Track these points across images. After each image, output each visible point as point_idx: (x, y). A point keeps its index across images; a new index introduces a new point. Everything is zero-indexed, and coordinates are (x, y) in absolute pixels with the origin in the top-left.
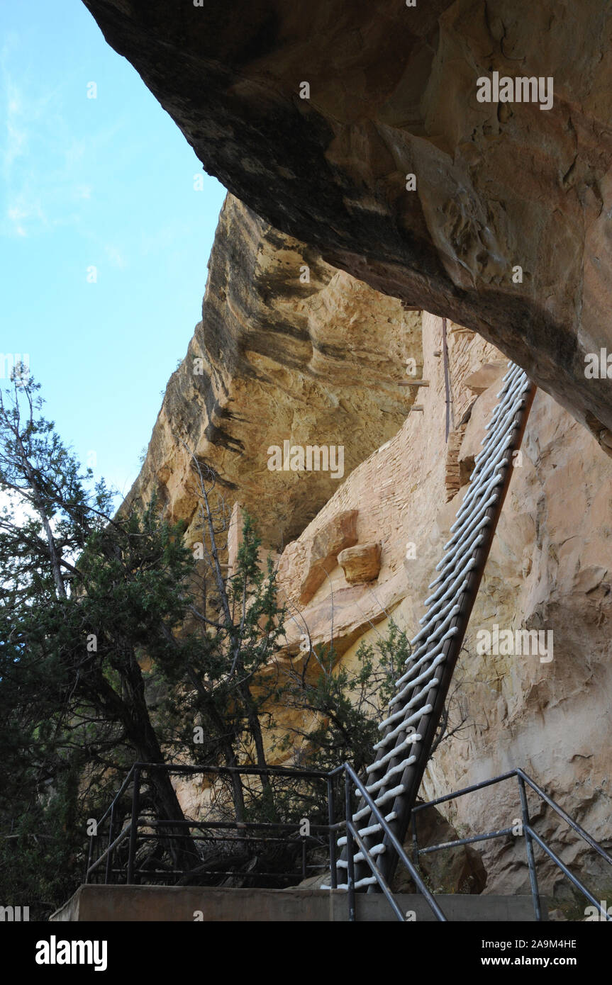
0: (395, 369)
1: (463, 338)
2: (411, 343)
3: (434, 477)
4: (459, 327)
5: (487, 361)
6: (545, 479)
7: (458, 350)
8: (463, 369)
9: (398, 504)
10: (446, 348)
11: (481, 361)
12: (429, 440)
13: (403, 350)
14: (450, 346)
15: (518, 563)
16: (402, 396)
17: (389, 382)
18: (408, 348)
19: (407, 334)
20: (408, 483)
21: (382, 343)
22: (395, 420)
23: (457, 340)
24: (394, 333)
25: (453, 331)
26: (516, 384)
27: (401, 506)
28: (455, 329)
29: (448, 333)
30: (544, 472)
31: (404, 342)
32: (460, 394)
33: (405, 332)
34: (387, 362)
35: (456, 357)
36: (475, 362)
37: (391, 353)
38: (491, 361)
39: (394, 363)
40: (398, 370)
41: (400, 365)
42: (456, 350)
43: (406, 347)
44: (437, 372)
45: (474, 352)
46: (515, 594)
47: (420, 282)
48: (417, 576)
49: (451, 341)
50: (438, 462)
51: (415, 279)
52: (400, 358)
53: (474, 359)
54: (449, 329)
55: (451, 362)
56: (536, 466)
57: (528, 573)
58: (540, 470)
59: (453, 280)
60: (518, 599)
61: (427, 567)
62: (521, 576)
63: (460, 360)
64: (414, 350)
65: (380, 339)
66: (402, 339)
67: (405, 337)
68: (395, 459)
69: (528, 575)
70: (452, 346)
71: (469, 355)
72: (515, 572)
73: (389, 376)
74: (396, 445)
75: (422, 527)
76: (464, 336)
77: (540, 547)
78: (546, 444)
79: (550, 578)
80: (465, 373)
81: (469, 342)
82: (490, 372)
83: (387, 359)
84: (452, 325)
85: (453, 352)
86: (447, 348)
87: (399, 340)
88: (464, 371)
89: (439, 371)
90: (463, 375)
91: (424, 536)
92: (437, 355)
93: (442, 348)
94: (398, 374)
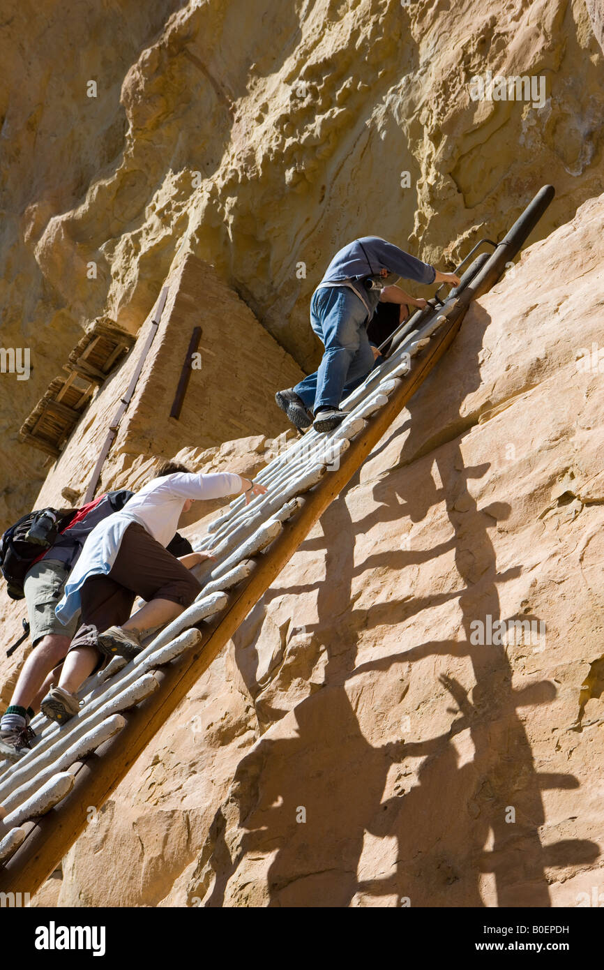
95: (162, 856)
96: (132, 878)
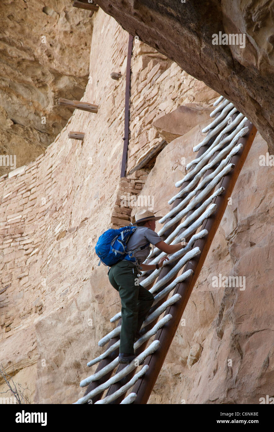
0: (39, 72)
1: (154, 65)
2: (69, 45)
3: (92, 227)
4: (150, 49)
5: (182, 100)
6: (238, 256)
7: (145, 79)
8: (148, 103)
9: (26, 247)
10: (129, 72)
11: (174, 100)
12: (87, 179)
13: (56, 51)
14: (135, 70)
15: (185, 348)
16: (42, 107)
17: (28, 86)
18: (62, 50)
19: (65, 33)
20: (43, 223)
21: (29, 36)
22: (27, 137)
23: (145, 66)
24: (48, 28)
25: (141, 53)
26: (222, 142)
27: (28, 252)
28: (145, 51)
29: (134, 54)
30: (239, 250)
31: (60, 42)
32: (140, 134)
33: (64, 29)
34: (31, 61)
35: (141, 86)
36: (166, 98)
37: (38, 52)
38: (186, 102)
39: (40, 65)
40: (43, 74)
41: (46, 69)
42: (142, 77)
43: (61, 49)
44: (111, 97)
45: (166, 86)
46: (172, 384)
47: (191, 42)
48: (50, 345)
49: (138, 64)
50: (98, 209)
51: (186, 38)
52: (50, 60)
53: (165, 94)
54: (137, 49)
55: (134, 91)
56: (229, 240)
57: (195, 361)
58: (235, 245)
59: (232, 51)
60: (176, 390)
61: (67, 335)
62: (184, 363)
63: (145, 91)
64: (71, 54)
65: (27, 31)
66: (57, 37)
67: (62, 36)
68: (30, 190)
69: (193, 364)
70: (137, 71)
71: (159, 88)
72: (177, 357)
73: (30, 80)
74: (33, 172)
75: (66, 285)
76: (155, 63)
77: (221, 334)
78: (246, 217)
79: (229, 373)
80: (151, 108)
81: (162, 73)
82: (186, 116)
83: (33, 58)
84: (141, 45)
85: (138, 78)
86: (131, 73)
87: (53, 37)
88: (149, 106)
89: (114, 97)
90: (147, 111)
91: (69, 297)
92: (116, 77)
93: (123, 70)
94: (41, 79)
95: (204, 310)
96: (194, 318)
